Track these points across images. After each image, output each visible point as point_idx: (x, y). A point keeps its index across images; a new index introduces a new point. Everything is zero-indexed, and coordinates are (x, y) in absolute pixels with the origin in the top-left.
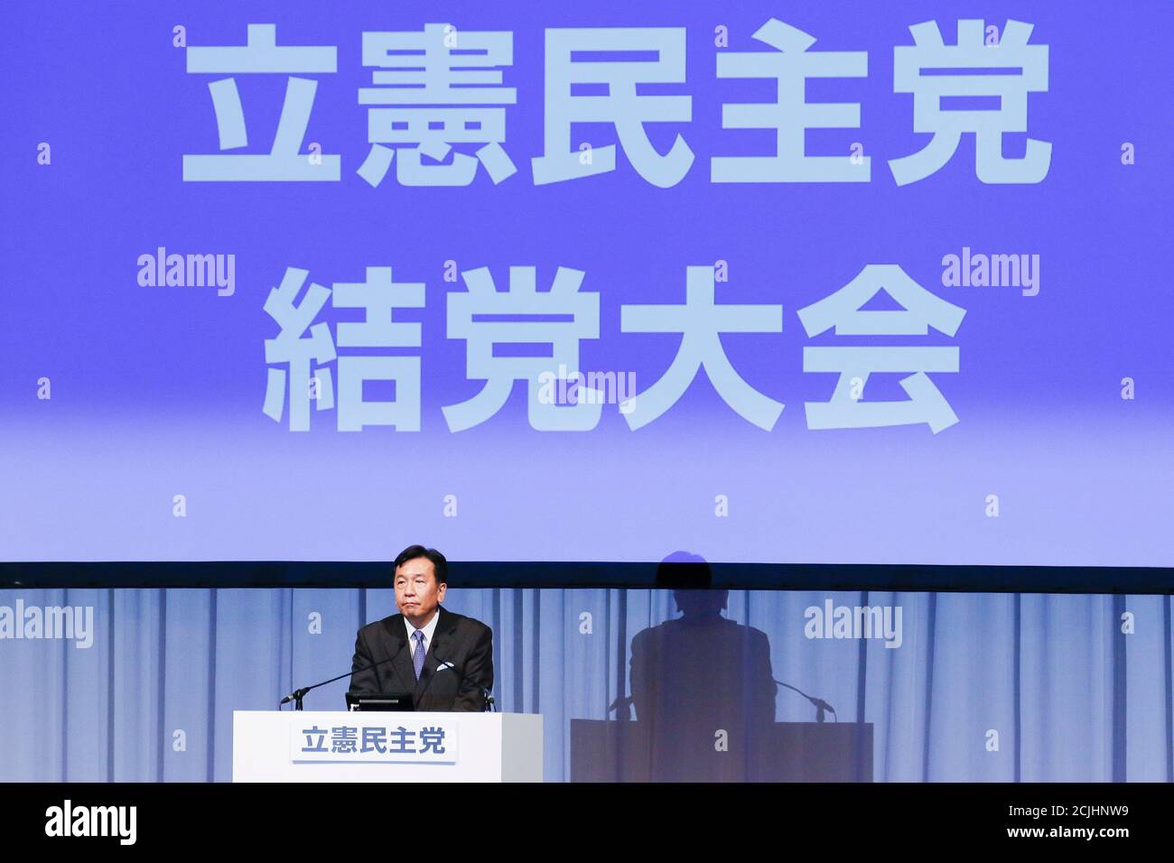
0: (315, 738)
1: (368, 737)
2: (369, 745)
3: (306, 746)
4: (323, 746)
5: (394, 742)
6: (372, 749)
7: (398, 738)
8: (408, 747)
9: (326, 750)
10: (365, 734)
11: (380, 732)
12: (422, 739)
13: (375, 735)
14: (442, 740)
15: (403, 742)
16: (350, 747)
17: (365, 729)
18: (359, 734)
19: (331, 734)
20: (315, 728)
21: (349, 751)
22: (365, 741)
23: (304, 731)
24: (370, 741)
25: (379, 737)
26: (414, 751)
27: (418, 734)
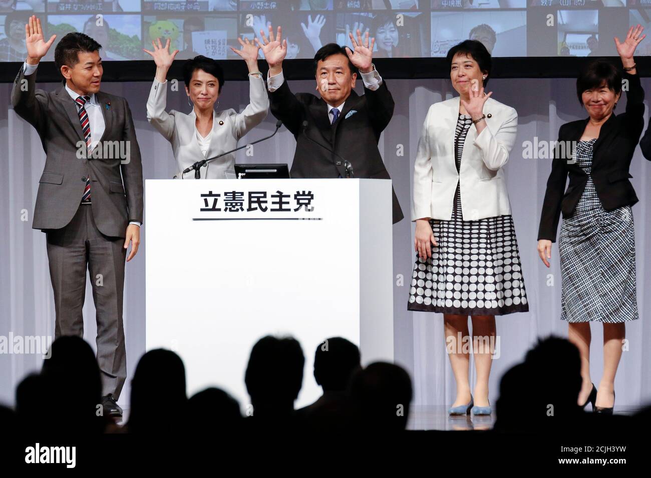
0: (211, 200)
1: (253, 199)
2: (254, 205)
3: (204, 207)
4: (217, 207)
5: (273, 203)
6: (256, 209)
7: (277, 200)
8: (284, 206)
9: (219, 210)
10: (250, 197)
11: (262, 195)
12: (296, 200)
13: (258, 198)
14: (312, 200)
15: (281, 203)
16: (239, 207)
17: (250, 193)
18: (246, 197)
19: (223, 197)
20: (211, 192)
21: (237, 210)
22: (250, 202)
23: (202, 195)
24: (254, 202)
25: (261, 199)
26: (289, 210)
27: (292, 196)
